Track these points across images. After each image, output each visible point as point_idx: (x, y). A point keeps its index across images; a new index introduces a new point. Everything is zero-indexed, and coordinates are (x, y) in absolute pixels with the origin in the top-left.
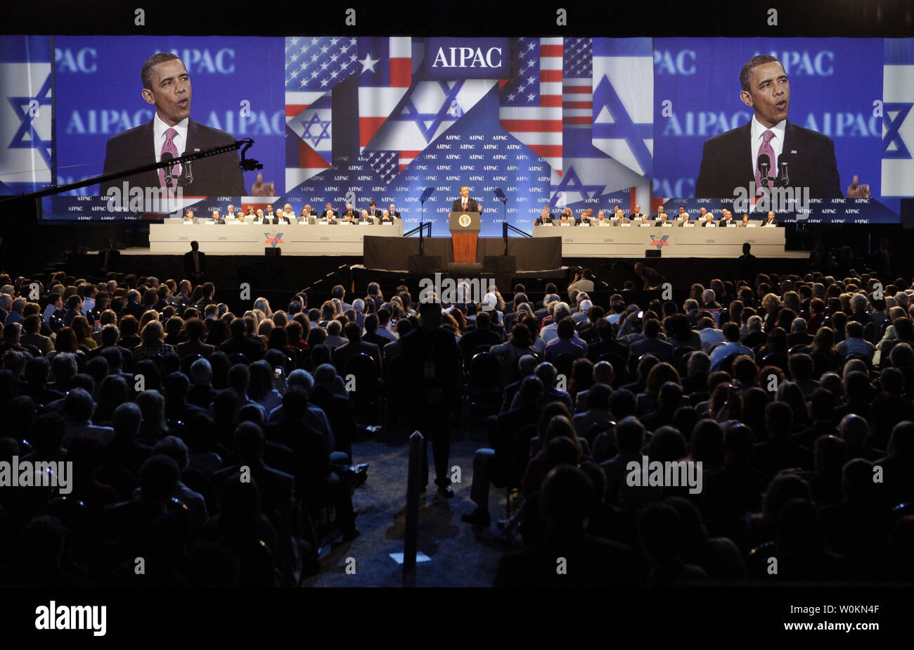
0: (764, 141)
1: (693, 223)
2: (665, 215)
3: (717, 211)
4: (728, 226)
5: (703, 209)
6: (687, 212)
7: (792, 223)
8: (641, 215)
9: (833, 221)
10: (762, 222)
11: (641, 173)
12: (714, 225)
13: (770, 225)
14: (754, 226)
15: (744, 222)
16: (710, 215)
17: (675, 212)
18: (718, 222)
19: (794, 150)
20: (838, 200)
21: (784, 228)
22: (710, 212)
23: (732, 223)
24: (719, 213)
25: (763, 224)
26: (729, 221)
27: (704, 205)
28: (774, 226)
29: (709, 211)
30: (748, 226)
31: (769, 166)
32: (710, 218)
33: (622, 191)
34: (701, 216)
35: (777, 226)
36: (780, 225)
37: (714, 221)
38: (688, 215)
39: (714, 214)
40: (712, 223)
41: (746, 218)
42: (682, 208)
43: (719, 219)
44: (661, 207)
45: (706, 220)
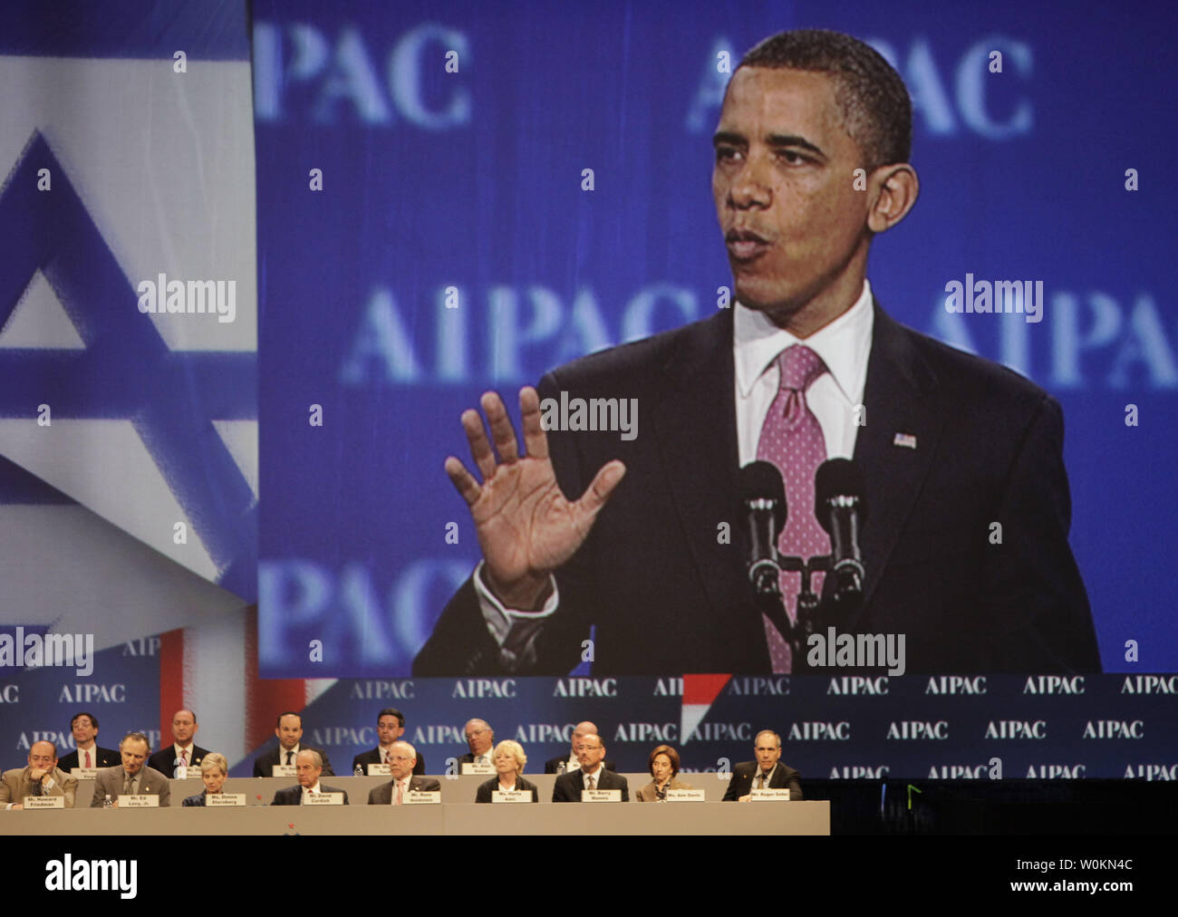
0: (781, 388)
1: (435, 787)
2: (309, 755)
3: (542, 732)
4: (586, 796)
5: (477, 724)
6: (408, 737)
7: (862, 780)
8: (199, 754)
9: (1032, 774)
10: (725, 776)
11: (209, 570)
12: (526, 796)
13: (762, 793)
14: (700, 795)
15: (657, 781)
16: (512, 748)
17: (359, 738)
18: (546, 783)
19: (905, 432)
20: (1051, 683)
21: (826, 804)
22: (511, 736)
23: (605, 784)
24: (551, 743)
25: (737, 789)
26: (596, 775)
27: (485, 708)
28: (783, 795)
29: (502, 732)
30: (674, 795)
31: (780, 512)
32: (509, 765)
33: (123, 647)
34: (470, 754)
35: (792, 799)
36: (809, 790)
37: (531, 778)
38: (412, 752)
39: (527, 747)
40: (521, 785)
41: (662, 762)
42: (391, 719)
43: (550, 769)
44: (292, 721)
45: (492, 771)
